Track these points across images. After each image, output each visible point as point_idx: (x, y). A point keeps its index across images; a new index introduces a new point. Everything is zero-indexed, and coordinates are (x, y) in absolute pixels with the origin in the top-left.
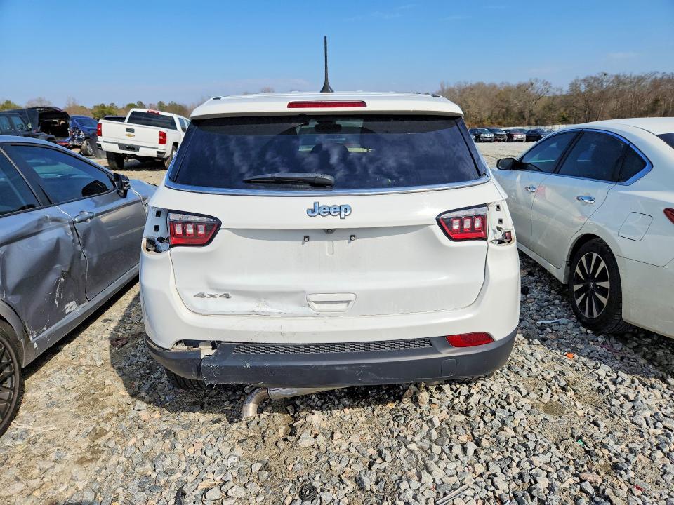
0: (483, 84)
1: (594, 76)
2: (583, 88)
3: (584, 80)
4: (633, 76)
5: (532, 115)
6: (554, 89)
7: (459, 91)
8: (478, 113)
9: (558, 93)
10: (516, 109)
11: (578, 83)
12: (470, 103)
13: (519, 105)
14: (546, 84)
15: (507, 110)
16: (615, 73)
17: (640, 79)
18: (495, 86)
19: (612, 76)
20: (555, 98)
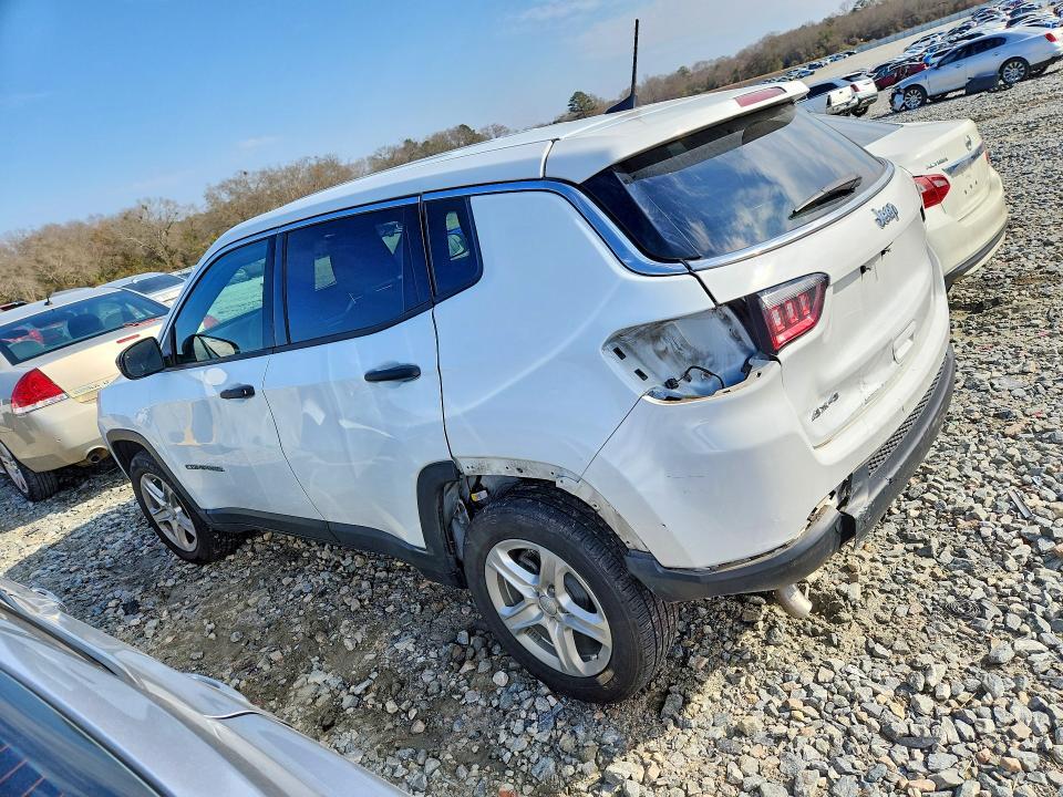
0: (56, 226)
1: (231, 178)
2: (225, 197)
3: (222, 187)
4: (283, 168)
5: (172, 253)
6: (184, 208)
7: (16, 246)
8: (77, 273)
9: (192, 213)
10: (140, 251)
11: (216, 192)
12: (53, 262)
13: (142, 242)
14: (167, 202)
15: (126, 257)
16: (258, 169)
17: (293, 171)
18: (80, 226)
19: (254, 174)
20: (191, 221)
